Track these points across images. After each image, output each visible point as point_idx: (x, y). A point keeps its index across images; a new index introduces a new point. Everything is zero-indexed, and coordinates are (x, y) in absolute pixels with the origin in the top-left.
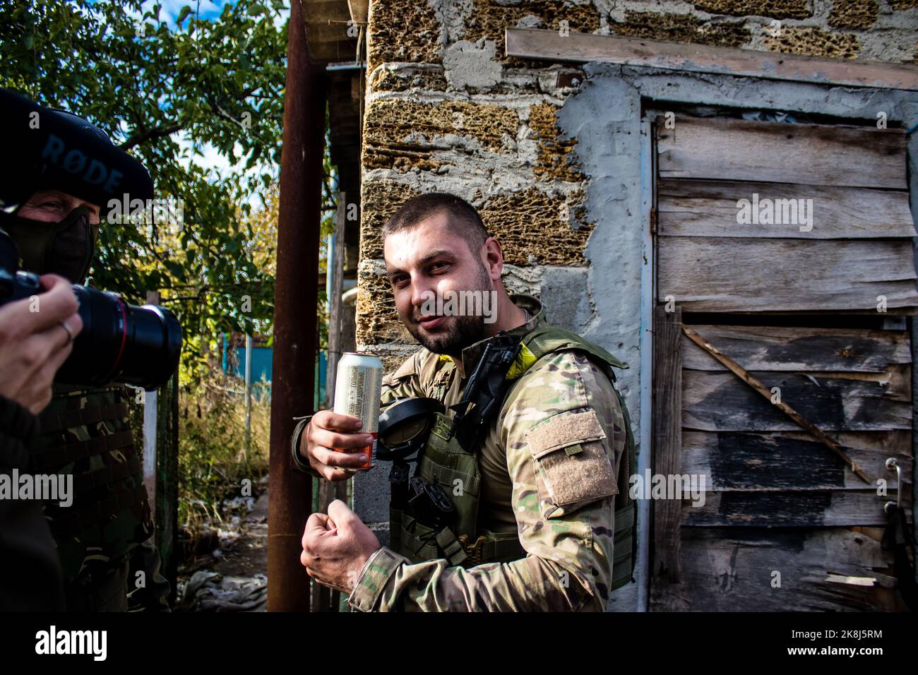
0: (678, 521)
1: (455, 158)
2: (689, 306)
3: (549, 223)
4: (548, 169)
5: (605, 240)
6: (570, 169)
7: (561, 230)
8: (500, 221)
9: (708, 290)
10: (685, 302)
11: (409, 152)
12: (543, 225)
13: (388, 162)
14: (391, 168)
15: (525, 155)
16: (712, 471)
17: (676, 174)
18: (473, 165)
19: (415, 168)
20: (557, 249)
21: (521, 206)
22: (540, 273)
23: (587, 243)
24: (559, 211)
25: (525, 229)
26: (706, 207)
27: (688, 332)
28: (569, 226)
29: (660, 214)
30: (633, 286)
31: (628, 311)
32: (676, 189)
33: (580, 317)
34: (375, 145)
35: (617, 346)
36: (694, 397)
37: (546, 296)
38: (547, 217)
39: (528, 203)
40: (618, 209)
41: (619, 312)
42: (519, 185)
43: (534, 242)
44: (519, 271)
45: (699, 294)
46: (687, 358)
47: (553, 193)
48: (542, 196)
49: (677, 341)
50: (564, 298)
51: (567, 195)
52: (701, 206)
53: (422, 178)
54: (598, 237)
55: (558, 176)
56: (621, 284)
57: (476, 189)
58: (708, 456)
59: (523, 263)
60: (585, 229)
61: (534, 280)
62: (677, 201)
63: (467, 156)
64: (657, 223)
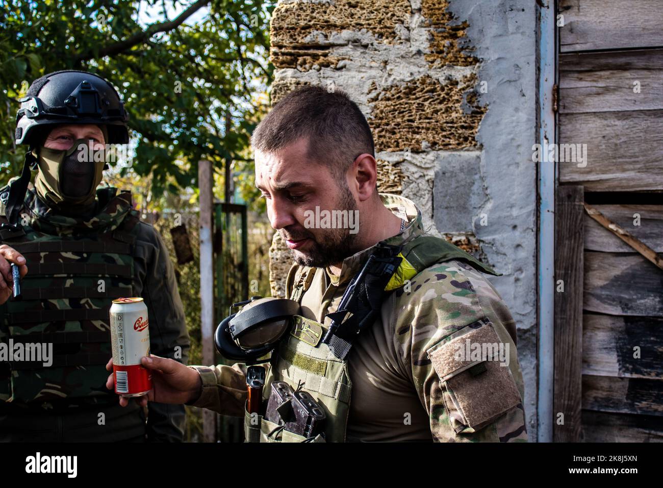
0: (578, 404)
1: (351, 53)
2: (592, 185)
3: (441, 110)
4: (440, 56)
5: (498, 123)
6: (463, 54)
7: (454, 115)
8: (395, 110)
9: (614, 168)
10: (588, 181)
11: (311, 51)
12: (436, 112)
13: (291, 62)
14: (296, 68)
15: (417, 44)
16: (618, 356)
17: (578, 48)
18: (369, 58)
19: (316, 66)
20: (450, 134)
21: (414, 94)
22: (433, 158)
23: (479, 127)
24: (451, 96)
25: (418, 117)
26: (614, 80)
27: (590, 212)
28: (461, 111)
29: (561, 91)
30: (527, 168)
31: (521, 194)
32: (577, 64)
33: (474, 200)
34: (280, 47)
35: (510, 229)
36: (598, 280)
37: (440, 180)
38: (440, 103)
39: (421, 91)
40: (511, 91)
41: (512, 194)
42: (412, 74)
43: (428, 129)
44: (414, 158)
45: (604, 172)
46: (590, 239)
47: (445, 79)
48: (435, 84)
49: (578, 221)
50: (458, 182)
51: (459, 80)
52: (608, 78)
53: (322, 75)
54: (490, 120)
55: (450, 62)
56: (514, 166)
57: (371, 81)
58: (613, 341)
59: (417, 149)
60: (478, 113)
61: (428, 166)
62: (581, 76)
63: (362, 50)
64: (558, 101)
